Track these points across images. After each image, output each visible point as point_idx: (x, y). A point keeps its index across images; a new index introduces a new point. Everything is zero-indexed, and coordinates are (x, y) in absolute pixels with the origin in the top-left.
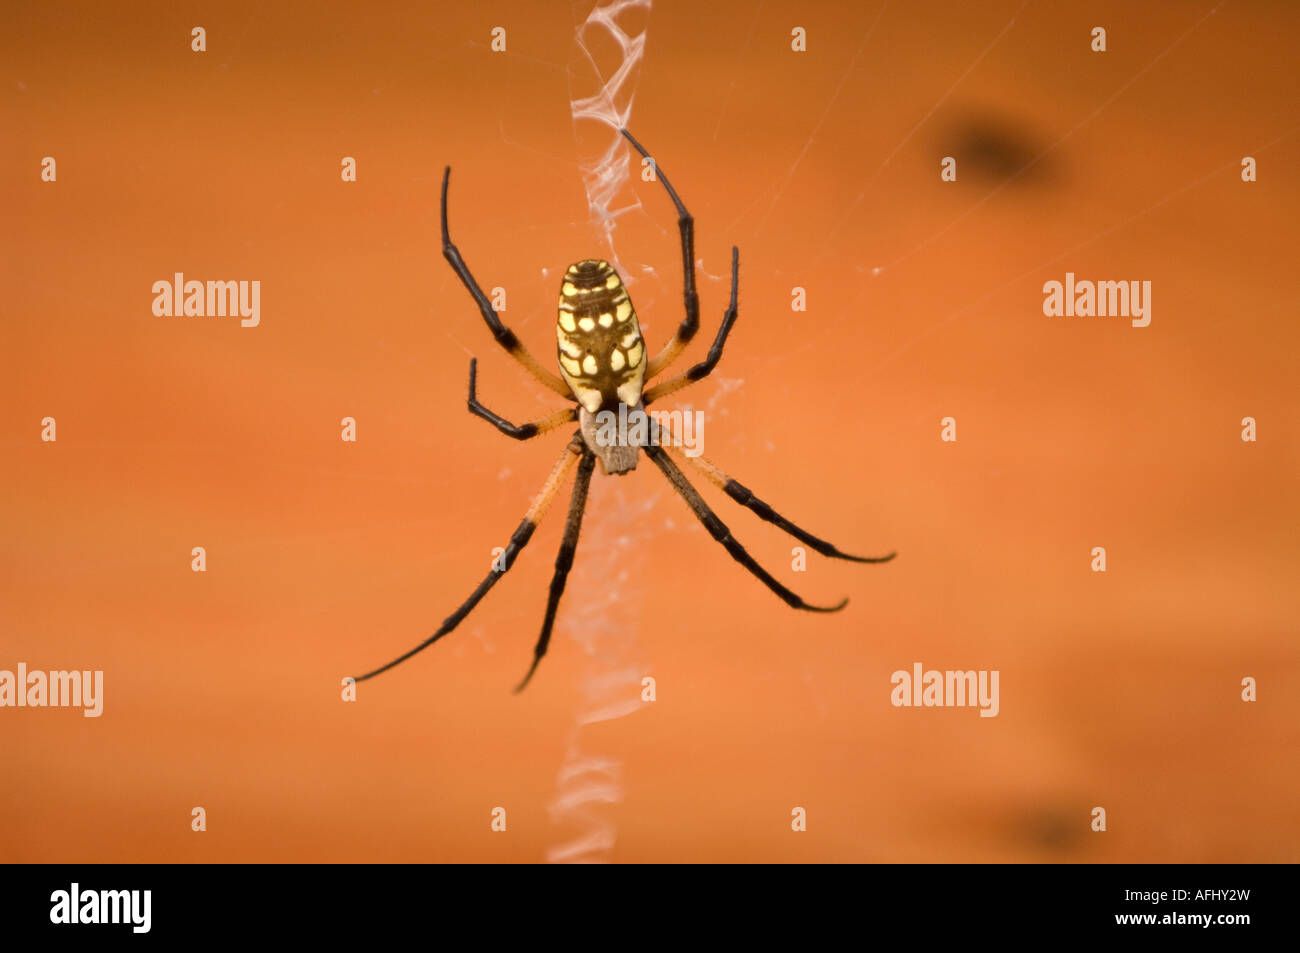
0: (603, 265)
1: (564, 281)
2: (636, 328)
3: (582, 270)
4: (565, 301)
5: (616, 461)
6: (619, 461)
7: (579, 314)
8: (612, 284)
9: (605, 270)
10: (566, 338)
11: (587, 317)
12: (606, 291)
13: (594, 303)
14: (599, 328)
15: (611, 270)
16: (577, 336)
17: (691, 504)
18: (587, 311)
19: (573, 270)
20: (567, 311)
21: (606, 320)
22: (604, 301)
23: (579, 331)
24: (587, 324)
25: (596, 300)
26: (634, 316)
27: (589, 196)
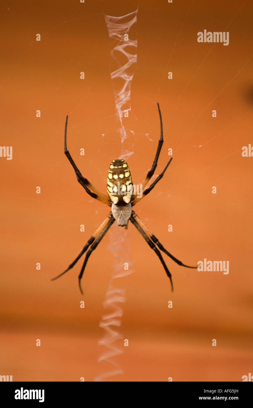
0: (122, 161)
1: (111, 164)
2: (131, 180)
3: (116, 161)
4: (110, 170)
5: (121, 221)
6: (121, 222)
7: (113, 174)
8: (125, 166)
9: (123, 162)
10: (109, 181)
11: (116, 175)
12: (123, 168)
13: (118, 171)
14: (119, 178)
15: (125, 162)
16: (112, 180)
17: (144, 237)
18: (116, 173)
19: (114, 161)
20: (110, 173)
21: (121, 176)
22: (122, 171)
23: (113, 178)
24: (116, 177)
25: (119, 170)
26: (130, 176)
27: (116, 102)
